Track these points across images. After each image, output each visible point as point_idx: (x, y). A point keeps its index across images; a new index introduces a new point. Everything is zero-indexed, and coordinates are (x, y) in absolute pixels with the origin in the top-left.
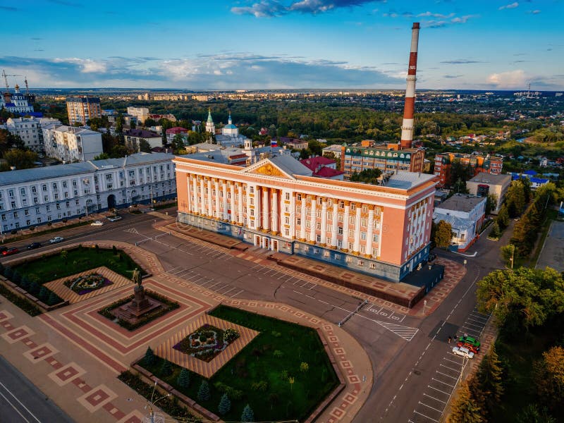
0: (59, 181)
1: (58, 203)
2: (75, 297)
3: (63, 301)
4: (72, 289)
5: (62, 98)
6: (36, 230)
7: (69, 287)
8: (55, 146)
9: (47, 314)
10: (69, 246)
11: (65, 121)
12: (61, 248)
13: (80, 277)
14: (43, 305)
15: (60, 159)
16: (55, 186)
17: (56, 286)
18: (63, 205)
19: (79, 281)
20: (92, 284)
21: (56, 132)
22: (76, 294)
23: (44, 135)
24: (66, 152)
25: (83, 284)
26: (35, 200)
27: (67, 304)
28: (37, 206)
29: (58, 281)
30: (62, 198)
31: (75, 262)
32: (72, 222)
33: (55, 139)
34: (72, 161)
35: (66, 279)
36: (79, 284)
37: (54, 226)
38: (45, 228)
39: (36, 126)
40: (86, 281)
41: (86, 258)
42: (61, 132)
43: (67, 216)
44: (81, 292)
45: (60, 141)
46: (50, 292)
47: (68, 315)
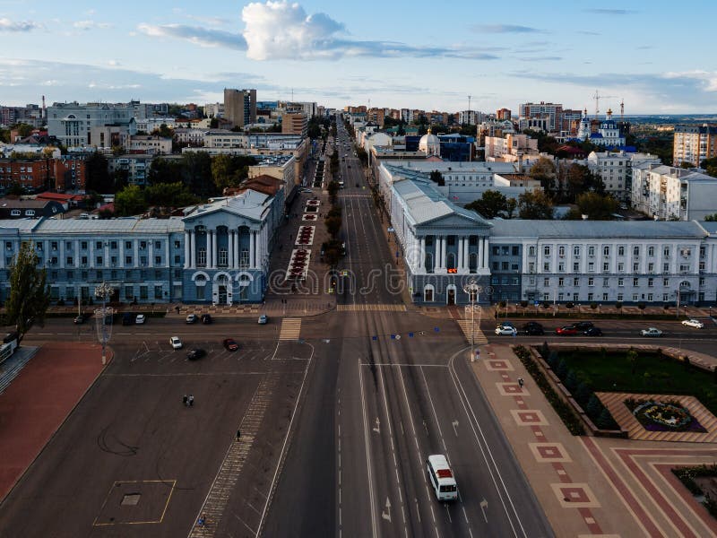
0: (644, 246)
1: (636, 277)
2: (638, 430)
3: (619, 428)
4: (636, 416)
5: (669, 129)
6: (598, 309)
7: (632, 411)
8: (647, 195)
9: (594, 441)
10: (642, 346)
11: (667, 159)
12: (629, 346)
13: (651, 400)
14: (590, 423)
15: (651, 214)
16: (636, 252)
17: (613, 401)
18: (643, 282)
19: (649, 407)
20: (669, 418)
21: (652, 174)
22: (641, 427)
23: (634, 177)
24: (661, 205)
25: (655, 413)
26: (606, 266)
27: (625, 436)
28: (606, 276)
29: (616, 394)
30: (643, 270)
31: (646, 374)
32: (653, 310)
33: (648, 184)
34: (667, 218)
35: (629, 396)
36: (649, 411)
37: (624, 310)
38: (611, 310)
39: (624, 164)
40: (659, 410)
41: (665, 374)
42: (658, 175)
43: (646, 299)
44: (651, 425)
45: (655, 187)
46: (602, 407)
47: (625, 455)
